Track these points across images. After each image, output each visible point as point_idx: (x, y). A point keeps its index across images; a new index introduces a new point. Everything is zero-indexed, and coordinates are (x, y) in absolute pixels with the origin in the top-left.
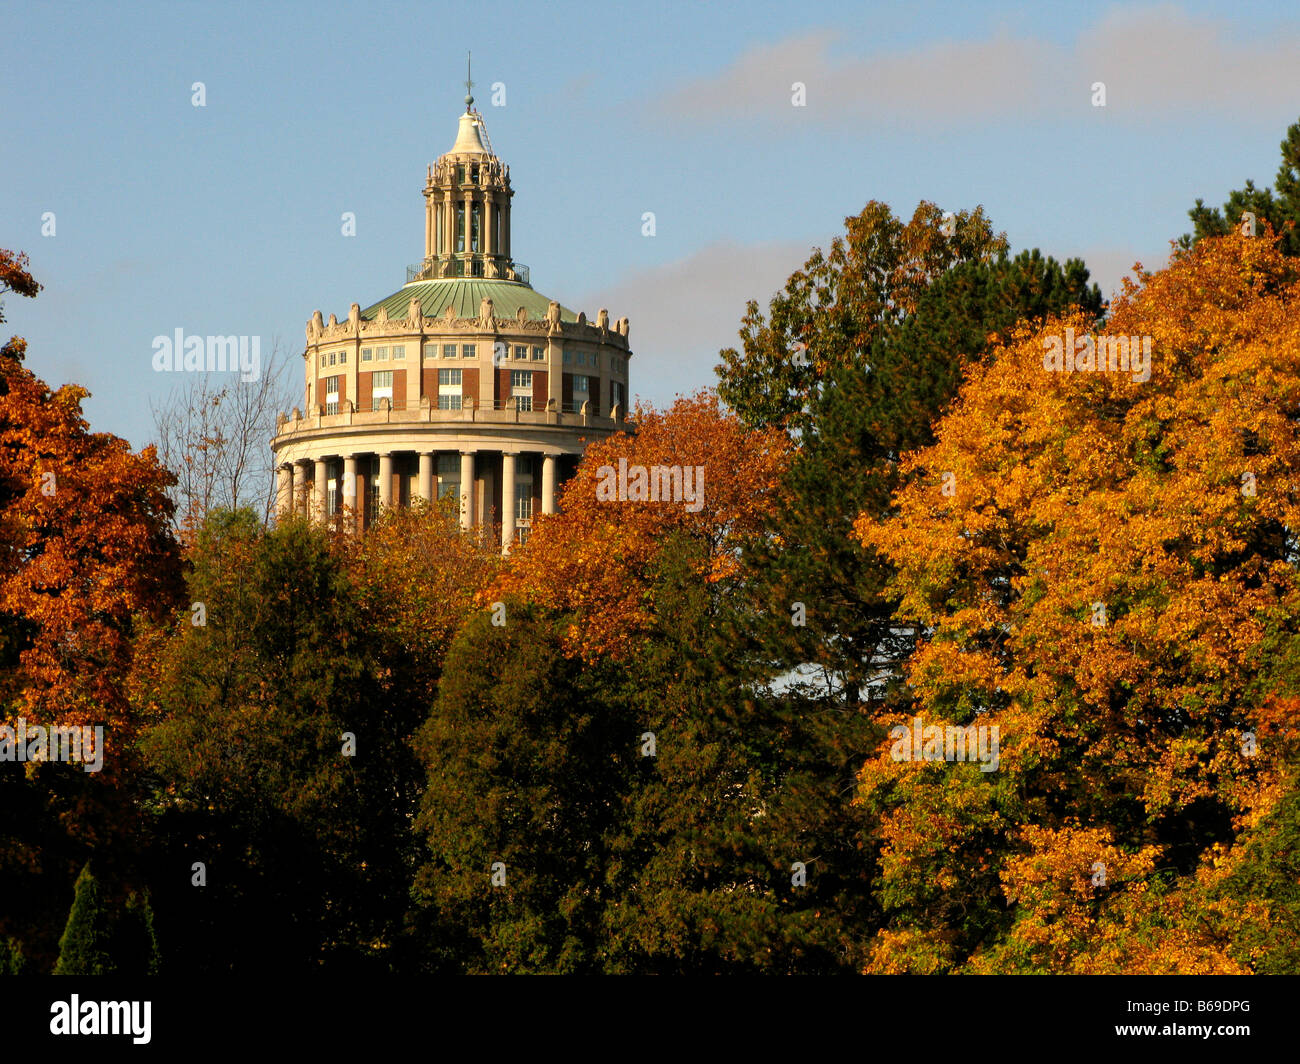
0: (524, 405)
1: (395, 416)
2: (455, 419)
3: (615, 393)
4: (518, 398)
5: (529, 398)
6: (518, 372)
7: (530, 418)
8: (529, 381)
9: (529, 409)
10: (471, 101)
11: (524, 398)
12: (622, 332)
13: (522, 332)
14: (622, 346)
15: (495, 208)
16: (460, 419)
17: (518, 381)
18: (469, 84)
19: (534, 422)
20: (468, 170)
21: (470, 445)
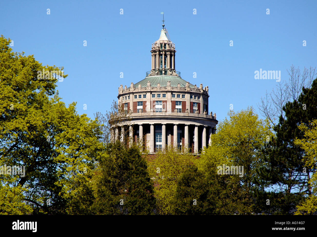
0: (180, 111)
1: (144, 114)
2: (160, 115)
3: (205, 108)
4: (178, 109)
5: (181, 109)
6: (178, 101)
7: (181, 114)
8: (181, 104)
9: (181, 112)
10: (164, 26)
11: (179, 109)
12: (207, 90)
13: (179, 91)
14: (207, 94)
15: (171, 56)
16: (161, 115)
17: (178, 104)
18: (163, 21)
19: (182, 115)
20: (163, 45)
21: (165, 122)
